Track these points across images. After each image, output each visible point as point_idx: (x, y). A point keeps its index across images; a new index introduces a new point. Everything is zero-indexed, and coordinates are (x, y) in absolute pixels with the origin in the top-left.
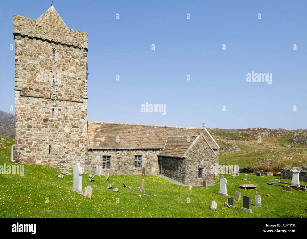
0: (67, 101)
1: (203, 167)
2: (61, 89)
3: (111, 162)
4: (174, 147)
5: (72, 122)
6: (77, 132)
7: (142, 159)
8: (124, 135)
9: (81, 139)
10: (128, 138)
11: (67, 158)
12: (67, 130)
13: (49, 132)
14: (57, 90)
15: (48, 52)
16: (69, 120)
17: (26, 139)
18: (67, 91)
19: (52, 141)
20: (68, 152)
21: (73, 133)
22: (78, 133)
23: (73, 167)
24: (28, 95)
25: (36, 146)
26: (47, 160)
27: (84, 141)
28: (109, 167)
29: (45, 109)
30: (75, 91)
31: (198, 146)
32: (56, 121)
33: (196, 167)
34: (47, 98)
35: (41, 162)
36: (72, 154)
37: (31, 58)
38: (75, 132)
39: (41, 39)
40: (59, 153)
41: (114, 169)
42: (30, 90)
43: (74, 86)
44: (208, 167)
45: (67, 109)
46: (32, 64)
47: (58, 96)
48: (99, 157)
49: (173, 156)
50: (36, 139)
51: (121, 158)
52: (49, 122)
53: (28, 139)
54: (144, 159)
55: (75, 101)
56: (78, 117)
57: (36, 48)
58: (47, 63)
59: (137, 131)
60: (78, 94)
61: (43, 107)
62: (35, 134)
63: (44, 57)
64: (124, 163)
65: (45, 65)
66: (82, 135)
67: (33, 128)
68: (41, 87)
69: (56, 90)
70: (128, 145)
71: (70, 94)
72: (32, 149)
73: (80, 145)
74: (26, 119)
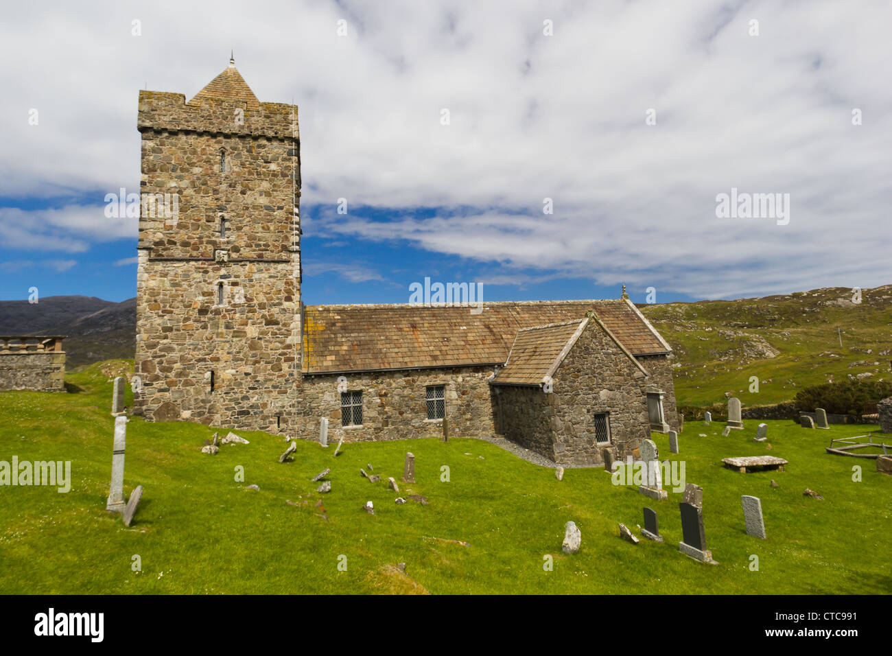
0: (251, 262)
1: (608, 409)
2: (238, 236)
3: (364, 408)
4: (527, 358)
5: (265, 312)
6: (276, 334)
7: (447, 396)
8: (400, 333)
9: (285, 351)
10: (409, 341)
11: (253, 401)
12: (252, 331)
13: (212, 338)
14: (230, 238)
15: (211, 157)
16: (257, 308)
17: (158, 359)
18: (252, 238)
19: (217, 361)
20: (256, 386)
21: (267, 338)
22: (279, 337)
23: (268, 425)
24: (165, 257)
25: (180, 375)
26: (206, 408)
27: (292, 356)
28: (359, 420)
29: (202, 286)
30: (269, 238)
31: (587, 349)
32: (227, 311)
33: (585, 411)
34: (208, 258)
35: (192, 415)
36: (265, 392)
37: (174, 174)
38: (270, 336)
39: (195, 131)
40: (234, 389)
41: (371, 424)
42: (169, 246)
43: (268, 226)
44: (622, 407)
45: (251, 280)
46: (175, 187)
47: (230, 252)
48: (332, 395)
49: (522, 381)
50: (182, 359)
51: (389, 395)
52: (210, 315)
53: (164, 359)
54: (451, 394)
55: (270, 260)
56: (278, 299)
57: (185, 153)
58: (209, 182)
59: (435, 321)
60: (276, 244)
61: (198, 280)
62: (180, 347)
63: (201, 169)
64: (397, 408)
65: (203, 187)
66: (289, 341)
67: (174, 332)
68: (194, 236)
69: (226, 240)
70: (407, 359)
71: (260, 245)
72: (171, 384)
73: (285, 366)
74: (161, 313)
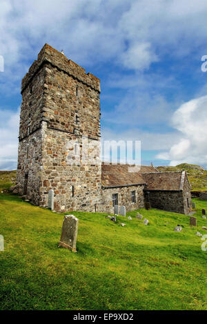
2: (82, 125)
3: (118, 200)
6: (94, 170)
9: (97, 177)
11: (87, 200)
13: (72, 171)
15: (73, 87)
17: (51, 180)
18: (87, 127)
20: (88, 193)
21: (92, 172)
24: (55, 128)
25: (61, 188)
27: (99, 180)
30: (92, 129)
34: (71, 132)
36: (91, 195)
37: (59, 89)
39: (68, 73)
40: (81, 194)
42: (56, 123)
43: (91, 124)
46: (60, 95)
47: (80, 132)
48: (110, 196)
50: (61, 180)
51: (124, 195)
54: (136, 194)
55: (92, 138)
57: (64, 81)
58: (72, 98)
60: (94, 132)
62: (60, 174)
63: (69, 91)
64: (126, 199)
65: (70, 100)
66: (98, 173)
67: (58, 166)
68: (66, 121)
69: (78, 126)
71: (89, 131)
72: (57, 192)
73: (97, 184)
74: (52, 156)
